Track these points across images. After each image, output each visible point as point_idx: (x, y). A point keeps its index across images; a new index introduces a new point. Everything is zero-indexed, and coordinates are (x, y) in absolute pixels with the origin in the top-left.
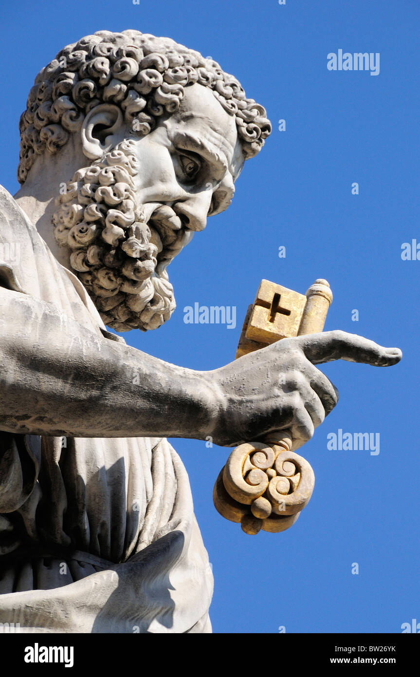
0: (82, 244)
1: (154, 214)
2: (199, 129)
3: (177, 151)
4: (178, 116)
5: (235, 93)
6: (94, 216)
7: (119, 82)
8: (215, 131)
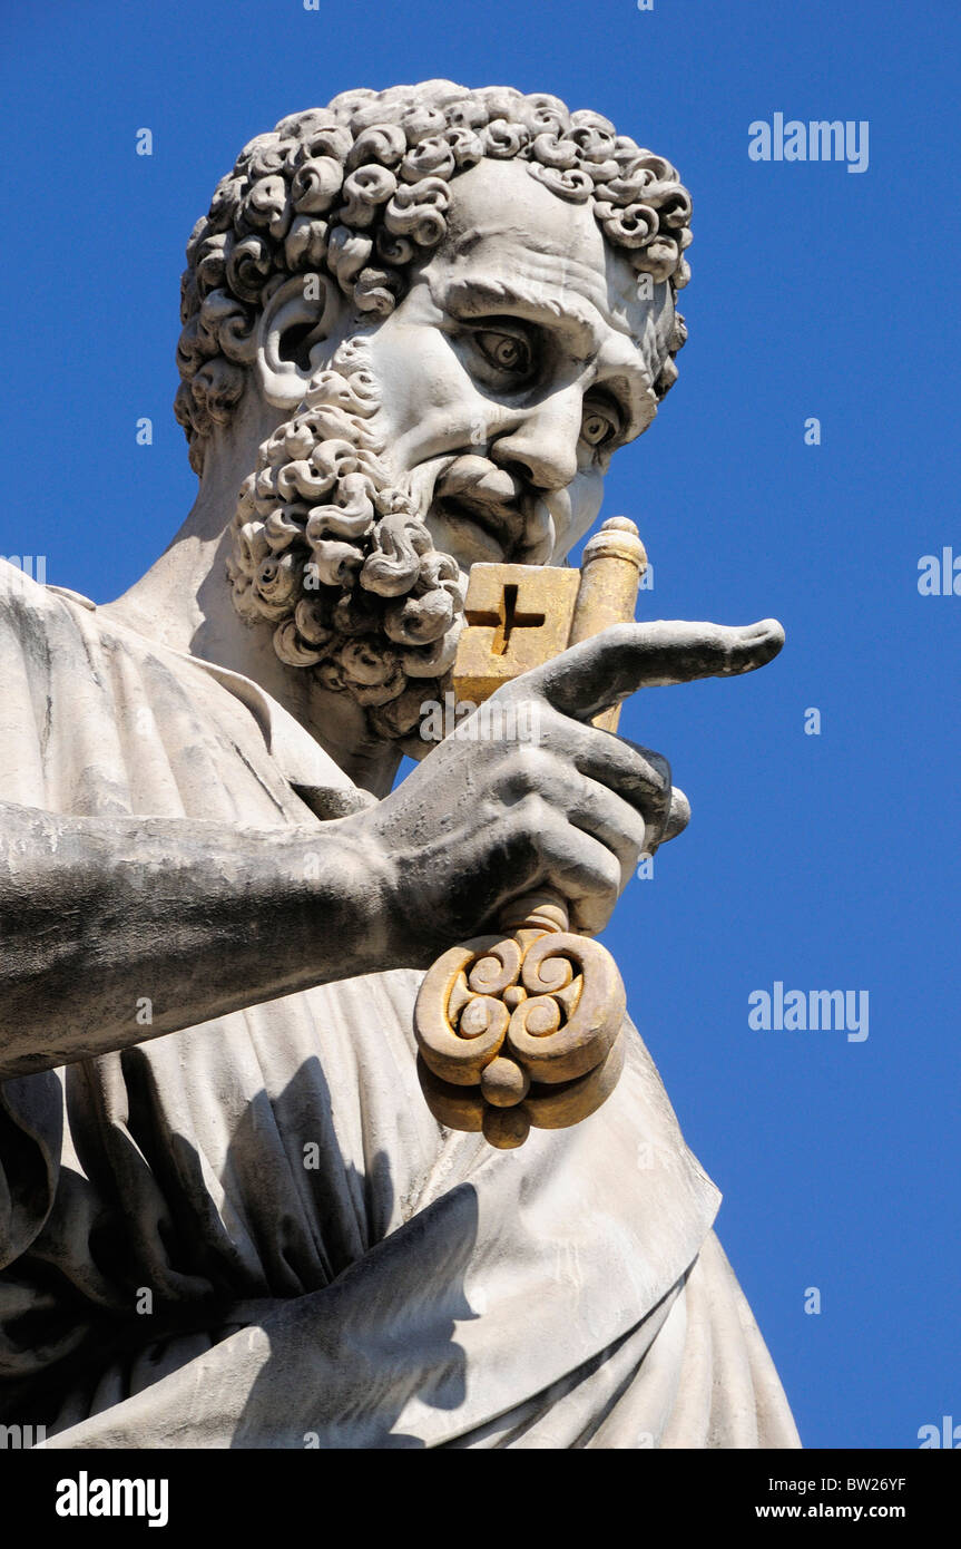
0: (281, 605)
1: (439, 483)
2: (500, 261)
3: (467, 327)
4: (451, 247)
5: (587, 149)
6: (281, 535)
7: (307, 218)
8: (541, 250)
